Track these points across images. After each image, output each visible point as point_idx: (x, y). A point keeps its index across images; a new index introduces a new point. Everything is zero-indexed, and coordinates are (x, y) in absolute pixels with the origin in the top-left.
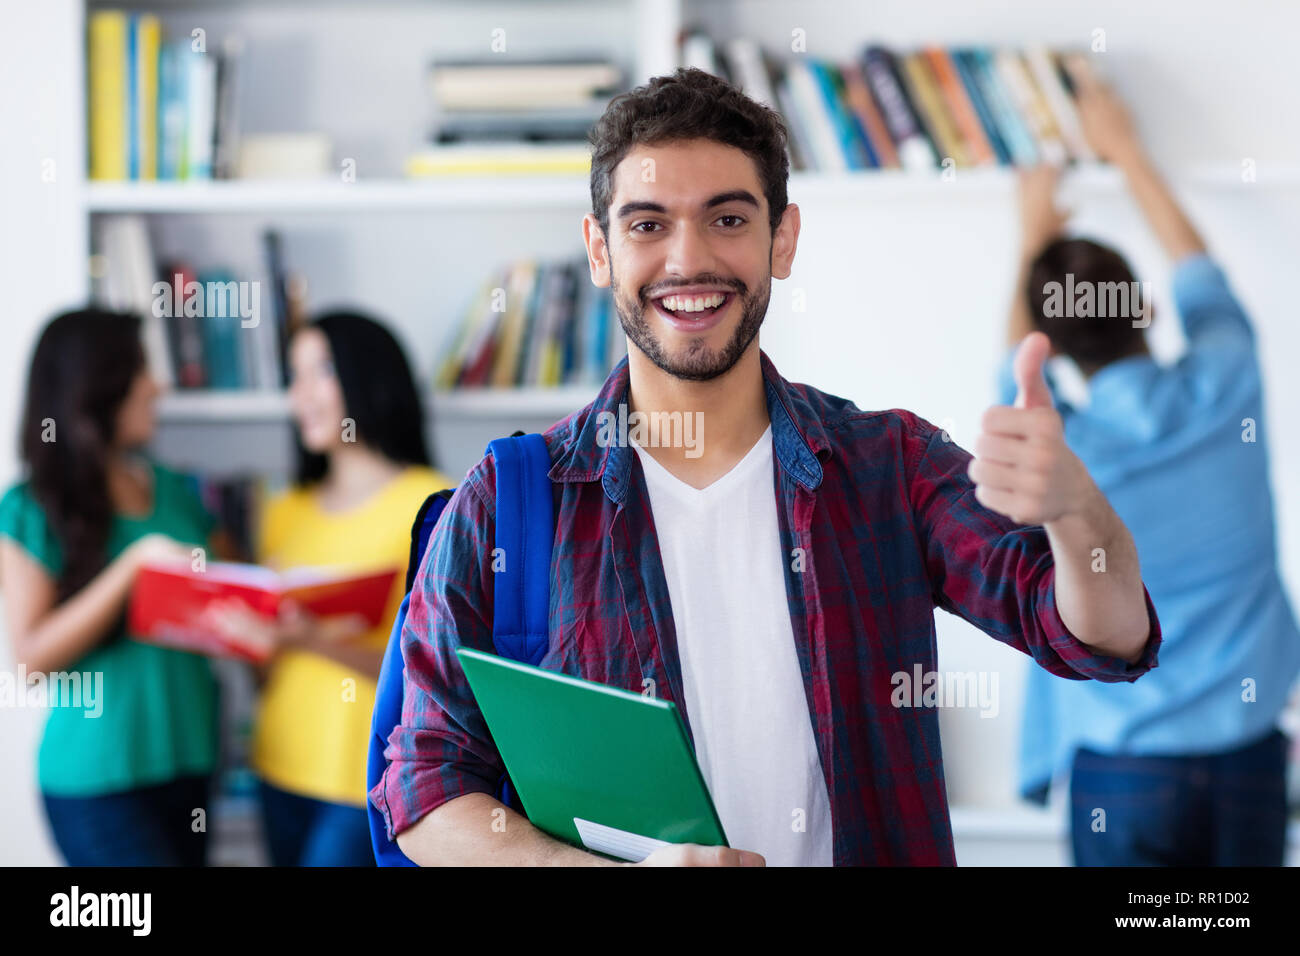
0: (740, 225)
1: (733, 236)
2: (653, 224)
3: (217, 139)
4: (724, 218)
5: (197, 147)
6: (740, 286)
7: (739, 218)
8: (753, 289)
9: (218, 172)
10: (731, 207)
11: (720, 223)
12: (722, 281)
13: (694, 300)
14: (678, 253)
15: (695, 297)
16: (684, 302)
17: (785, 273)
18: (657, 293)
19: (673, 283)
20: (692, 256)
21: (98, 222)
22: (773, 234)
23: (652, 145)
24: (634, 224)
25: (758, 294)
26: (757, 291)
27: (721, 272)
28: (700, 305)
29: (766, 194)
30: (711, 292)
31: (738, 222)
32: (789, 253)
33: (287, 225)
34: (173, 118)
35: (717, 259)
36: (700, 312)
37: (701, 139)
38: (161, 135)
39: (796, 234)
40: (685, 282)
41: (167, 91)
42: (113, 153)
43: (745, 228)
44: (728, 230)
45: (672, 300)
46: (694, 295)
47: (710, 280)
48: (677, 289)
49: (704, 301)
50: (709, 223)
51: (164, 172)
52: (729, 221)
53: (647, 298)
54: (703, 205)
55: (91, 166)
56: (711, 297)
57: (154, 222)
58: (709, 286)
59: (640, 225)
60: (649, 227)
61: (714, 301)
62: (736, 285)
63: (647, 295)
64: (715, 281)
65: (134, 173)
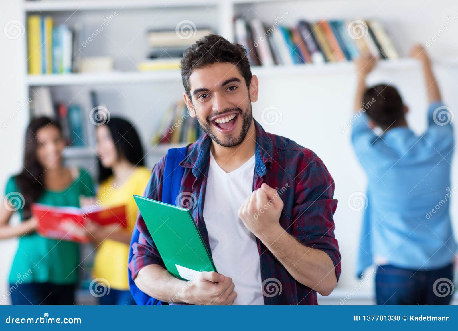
0: (236, 89)
1: (234, 94)
2: (205, 95)
3: (73, 59)
4: (230, 88)
5: (66, 62)
6: (239, 110)
7: (235, 87)
8: (244, 111)
9: (74, 70)
10: (231, 84)
11: (229, 90)
12: (233, 110)
13: (225, 119)
14: (216, 104)
15: (225, 117)
16: (221, 120)
17: (256, 100)
18: (212, 118)
19: (217, 114)
20: (221, 104)
21: (32, 89)
22: (248, 88)
23: (200, 68)
24: (199, 96)
25: (246, 112)
26: (246, 111)
27: (232, 107)
28: (227, 120)
29: (243, 76)
30: (230, 114)
31: (235, 88)
32: (256, 92)
33: (99, 89)
34: (57, 52)
35: (230, 103)
36: (228, 122)
37: (215, 63)
38: (53, 59)
39: (257, 85)
40: (220, 113)
41: (55, 43)
42: (37, 65)
43: (237, 89)
44: (232, 92)
45: (218, 120)
46: (224, 117)
47: (229, 111)
48: (218, 116)
49: (228, 118)
50: (224, 91)
51: (54, 71)
52: (231, 88)
53: (210, 121)
54: (221, 86)
55: (29, 69)
56: (231, 116)
57: (53, 89)
58: (229, 113)
59: (201, 96)
60: (204, 96)
61: (232, 117)
62: (238, 110)
63: (209, 120)
64: (231, 110)
65: (44, 71)
